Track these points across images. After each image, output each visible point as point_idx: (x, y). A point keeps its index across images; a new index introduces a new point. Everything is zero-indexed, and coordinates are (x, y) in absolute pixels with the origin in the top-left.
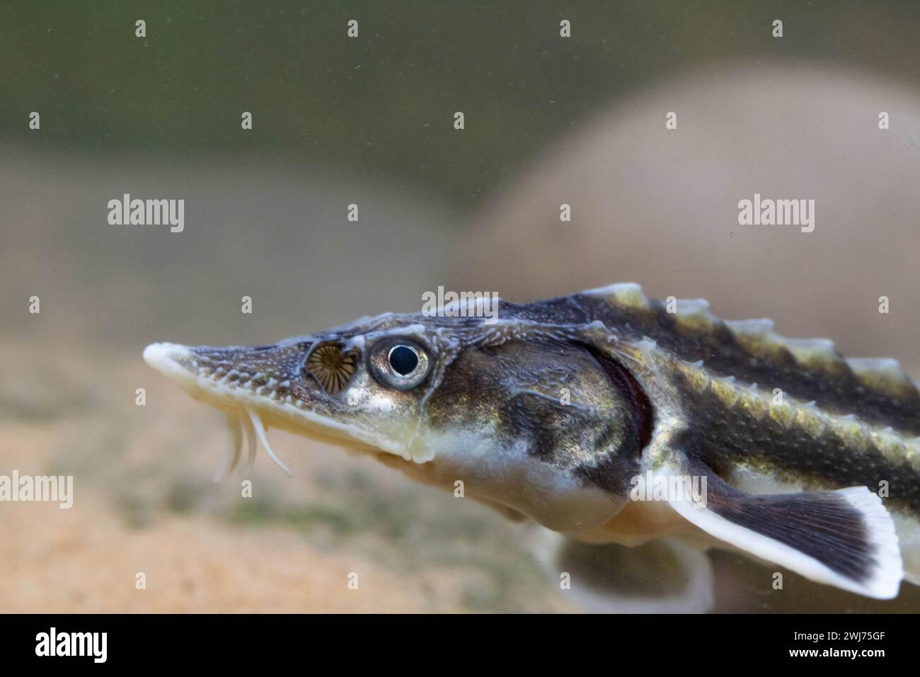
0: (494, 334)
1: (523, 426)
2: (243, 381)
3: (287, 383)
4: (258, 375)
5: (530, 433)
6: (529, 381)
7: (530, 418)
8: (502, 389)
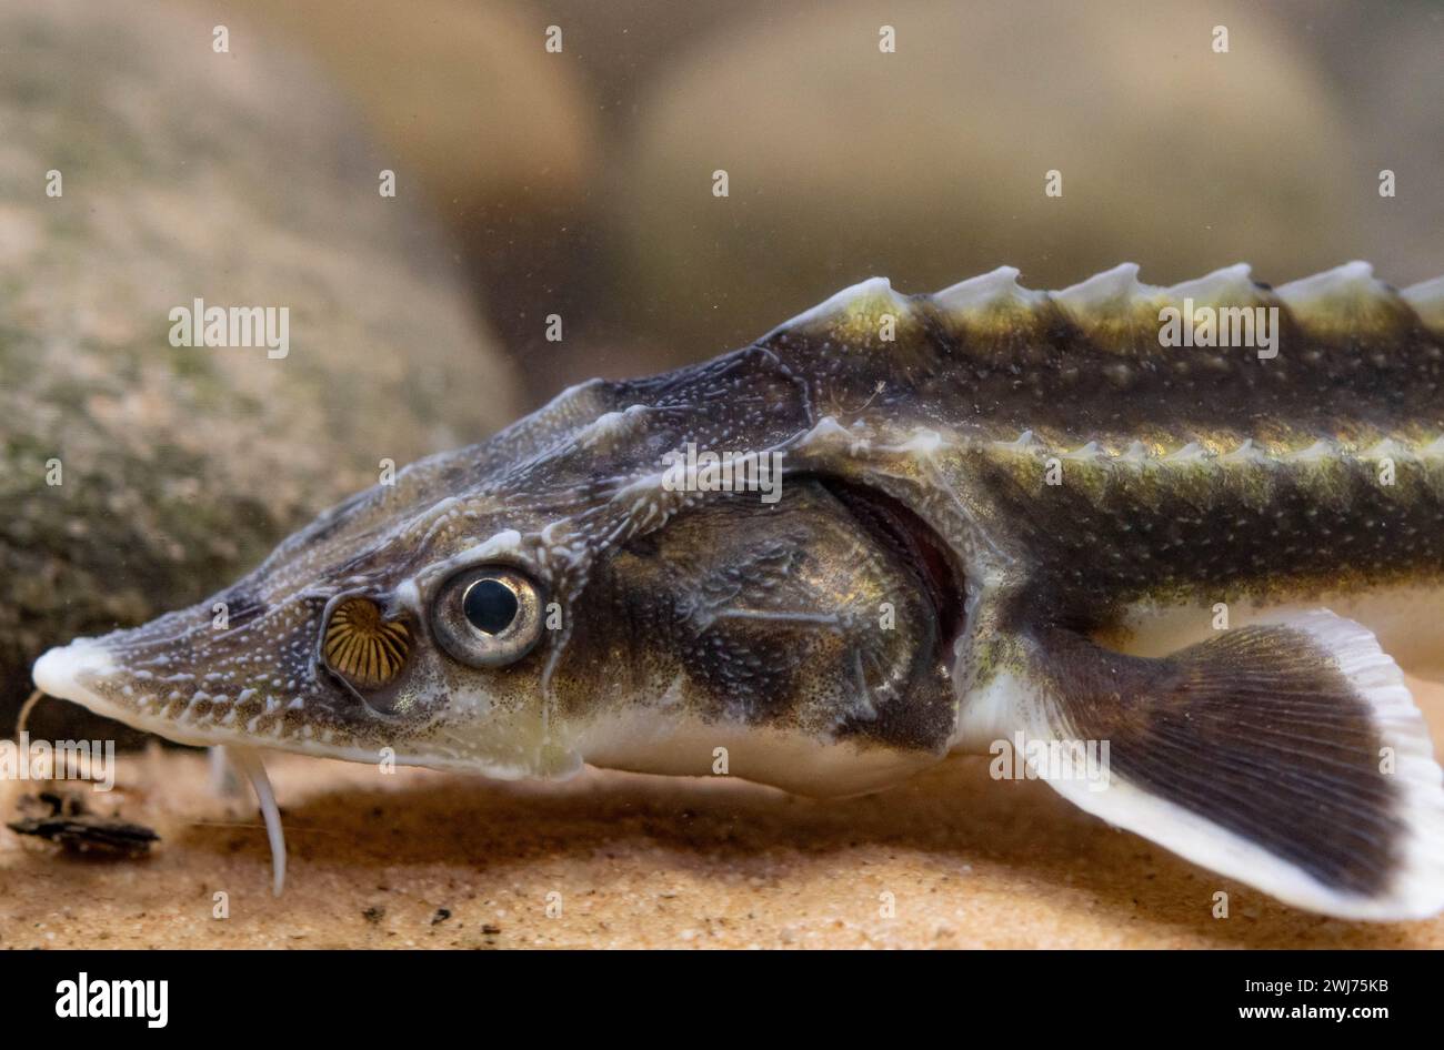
0: (644, 510)
1: (732, 680)
2: (222, 709)
3: (298, 703)
4: (246, 694)
5: (746, 689)
6: (727, 592)
7: (741, 662)
8: (681, 621)
